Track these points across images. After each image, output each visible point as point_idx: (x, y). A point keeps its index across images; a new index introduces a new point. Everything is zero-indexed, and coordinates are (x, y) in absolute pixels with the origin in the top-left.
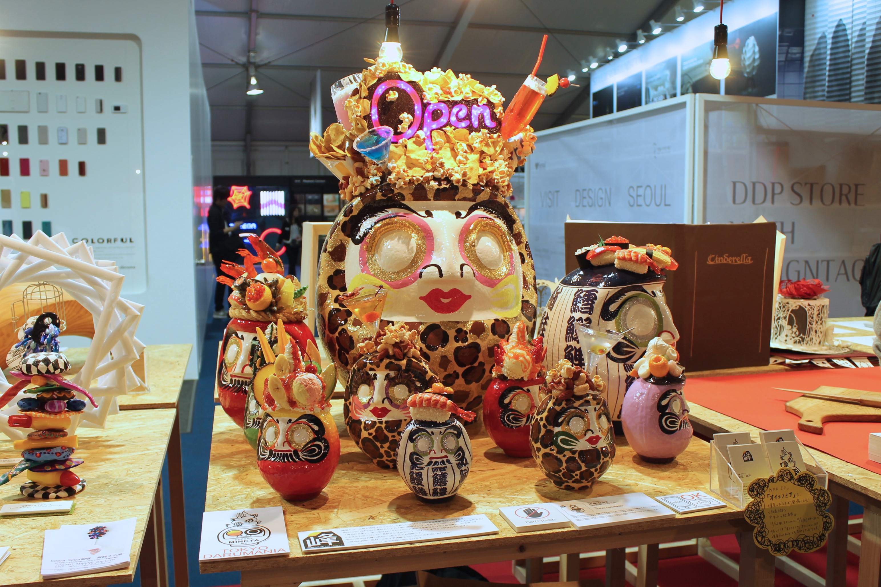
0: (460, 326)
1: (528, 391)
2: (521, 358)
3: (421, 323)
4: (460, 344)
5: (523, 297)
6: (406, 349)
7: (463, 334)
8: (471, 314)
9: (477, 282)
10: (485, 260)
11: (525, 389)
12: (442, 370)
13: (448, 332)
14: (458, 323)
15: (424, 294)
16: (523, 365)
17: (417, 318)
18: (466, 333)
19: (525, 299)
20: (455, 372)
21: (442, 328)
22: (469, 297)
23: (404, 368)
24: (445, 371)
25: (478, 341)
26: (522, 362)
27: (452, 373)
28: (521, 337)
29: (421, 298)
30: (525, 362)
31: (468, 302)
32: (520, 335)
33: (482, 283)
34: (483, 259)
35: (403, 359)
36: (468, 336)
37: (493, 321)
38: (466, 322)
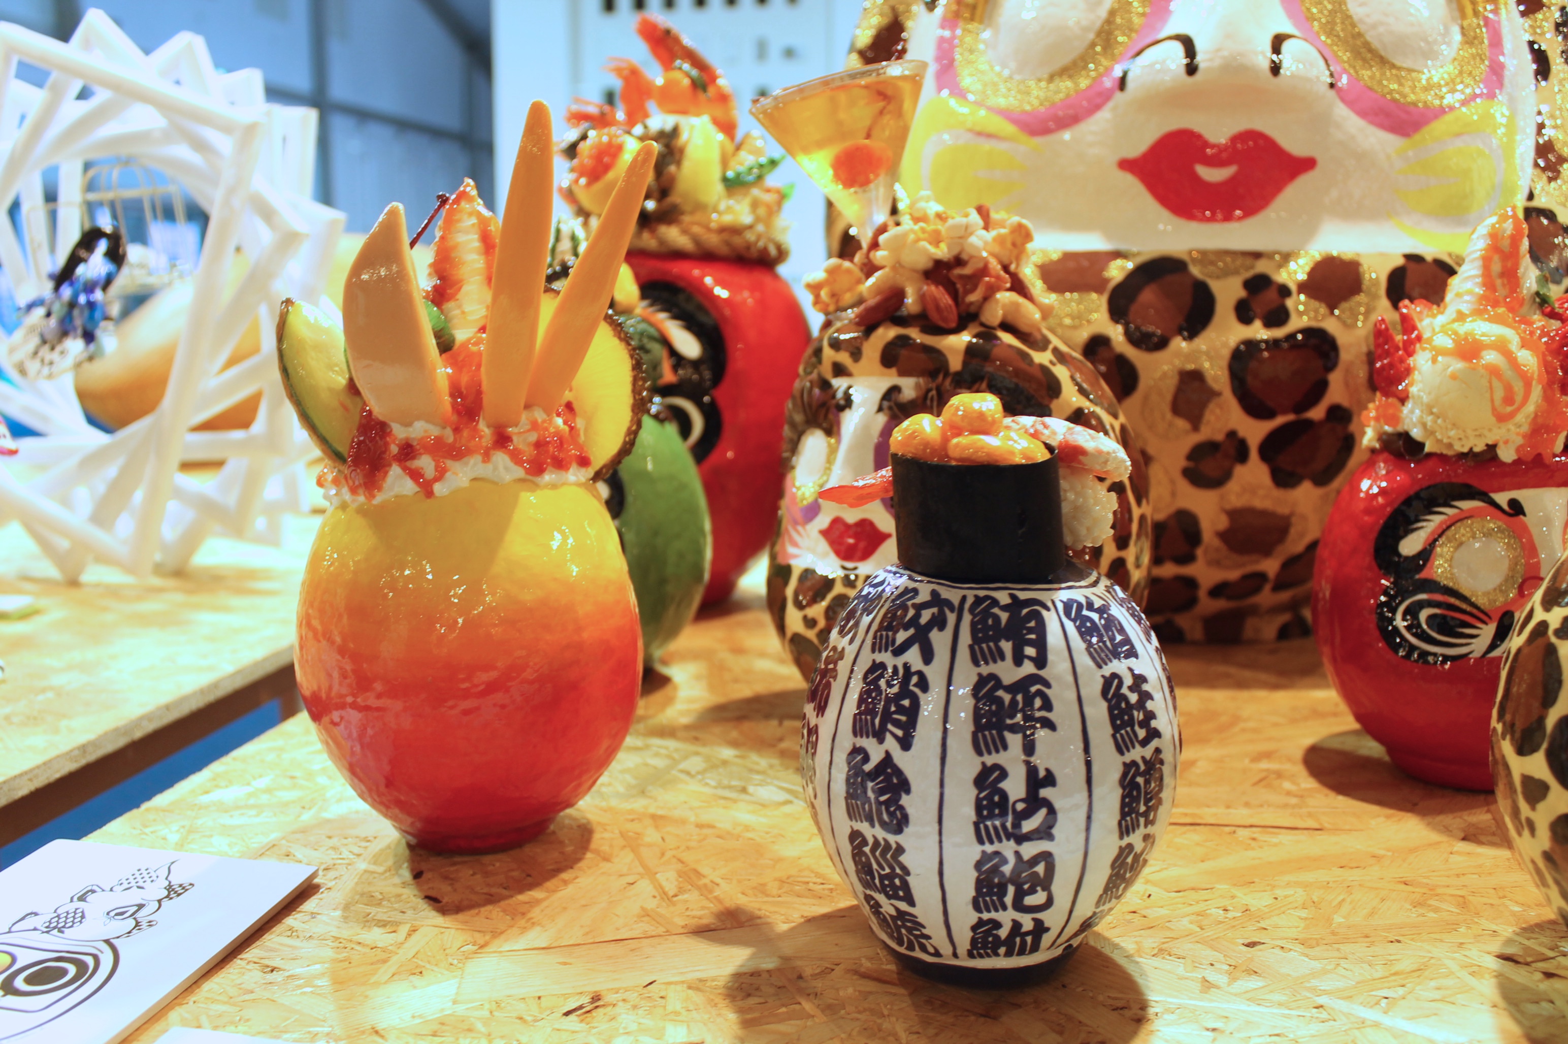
0: (1262, 267)
1: (1516, 508)
2: (1490, 357)
3: (1117, 255)
4: (1259, 332)
5: (1531, 197)
6: (973, 290)
7: (1271, 295)
8: (1310, 231)
9: (1342, 111)
10: (1381, 29)
11: (1502, 498)
12: (1182, 424)
13: (1215, 286)
14: (1257, 255)
15: (1137, 148)
16: (1496, 384)
17: (1108, 235)
18: (1284, 291)
19: (1536, 203)
20: (1232, 435)
21: (1195, 271)
22: (1308, 164)
23: (955, 364)
24: (1196, 428)
25: (1331, 326)
26: (1494, 371)
27: (1219, 437)
29: (1126, 165)
30: (1508, 373)
31: (1304, 182)
33: (1363, 114)
34: (1374, 26)
35: (957, 330)
36: (1290, 303)
37: (1400, 261)
38: (1290, 256)
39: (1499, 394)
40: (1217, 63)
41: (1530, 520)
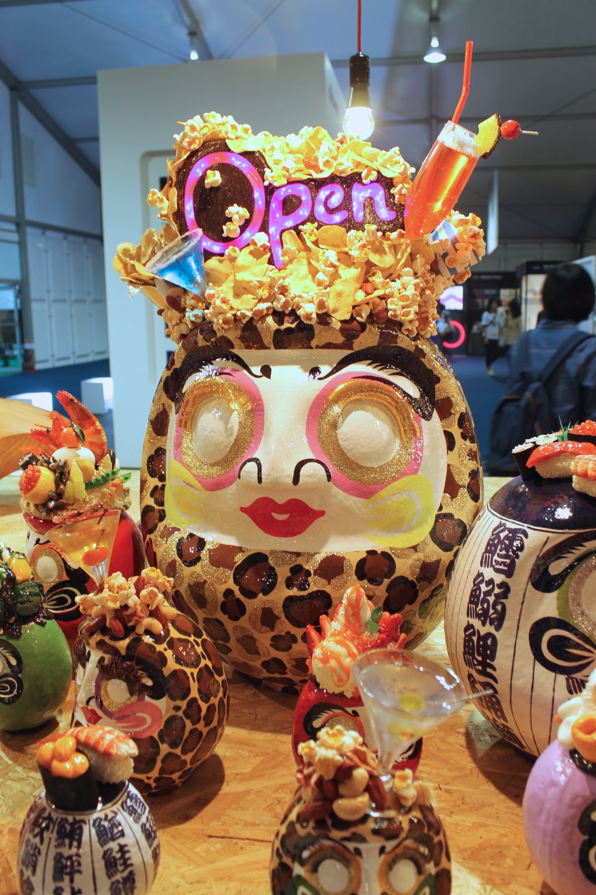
0: (300, 561)
1: (355, 714)
2: (333, 663)
3: (240, 550)
4: (294, 592)
5: (441, 508)
6: (130, 621)
7: (303, 574)
8: (324, 541)
9: (335, 490)
10: (354, 451)
11: (350, 710)
12: (266, 628)
13: (278, 570)
14: (298, 554)
15: (248, 503)
16: (334, 674)
17: (239, 539)
18: (308, 573)
19: (444, 511)
20: (288, 633)
21: (271, 562)
22: (322, 513)
23: (123, 652)
24: (273, 630)
25: (328, 589)
26: (333, 670)
27: (283, 634)
28: (353, 615)
29: (243, 510)
30: (339, 671)
31: (319, 521)
32: (350, 612)
33: (345, 490)
34: (351, 450)
35: (124, 638)
36: (310, 579)
37: (364, 555)
38: (311, 555)
39: (336, 678)
40: (269, 480)
41: (361, 718)
